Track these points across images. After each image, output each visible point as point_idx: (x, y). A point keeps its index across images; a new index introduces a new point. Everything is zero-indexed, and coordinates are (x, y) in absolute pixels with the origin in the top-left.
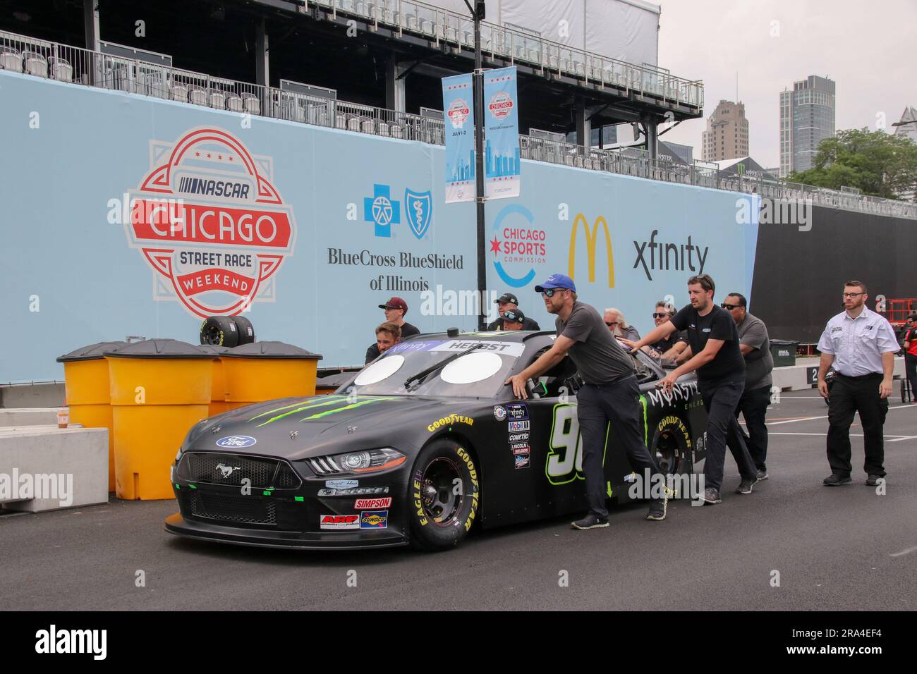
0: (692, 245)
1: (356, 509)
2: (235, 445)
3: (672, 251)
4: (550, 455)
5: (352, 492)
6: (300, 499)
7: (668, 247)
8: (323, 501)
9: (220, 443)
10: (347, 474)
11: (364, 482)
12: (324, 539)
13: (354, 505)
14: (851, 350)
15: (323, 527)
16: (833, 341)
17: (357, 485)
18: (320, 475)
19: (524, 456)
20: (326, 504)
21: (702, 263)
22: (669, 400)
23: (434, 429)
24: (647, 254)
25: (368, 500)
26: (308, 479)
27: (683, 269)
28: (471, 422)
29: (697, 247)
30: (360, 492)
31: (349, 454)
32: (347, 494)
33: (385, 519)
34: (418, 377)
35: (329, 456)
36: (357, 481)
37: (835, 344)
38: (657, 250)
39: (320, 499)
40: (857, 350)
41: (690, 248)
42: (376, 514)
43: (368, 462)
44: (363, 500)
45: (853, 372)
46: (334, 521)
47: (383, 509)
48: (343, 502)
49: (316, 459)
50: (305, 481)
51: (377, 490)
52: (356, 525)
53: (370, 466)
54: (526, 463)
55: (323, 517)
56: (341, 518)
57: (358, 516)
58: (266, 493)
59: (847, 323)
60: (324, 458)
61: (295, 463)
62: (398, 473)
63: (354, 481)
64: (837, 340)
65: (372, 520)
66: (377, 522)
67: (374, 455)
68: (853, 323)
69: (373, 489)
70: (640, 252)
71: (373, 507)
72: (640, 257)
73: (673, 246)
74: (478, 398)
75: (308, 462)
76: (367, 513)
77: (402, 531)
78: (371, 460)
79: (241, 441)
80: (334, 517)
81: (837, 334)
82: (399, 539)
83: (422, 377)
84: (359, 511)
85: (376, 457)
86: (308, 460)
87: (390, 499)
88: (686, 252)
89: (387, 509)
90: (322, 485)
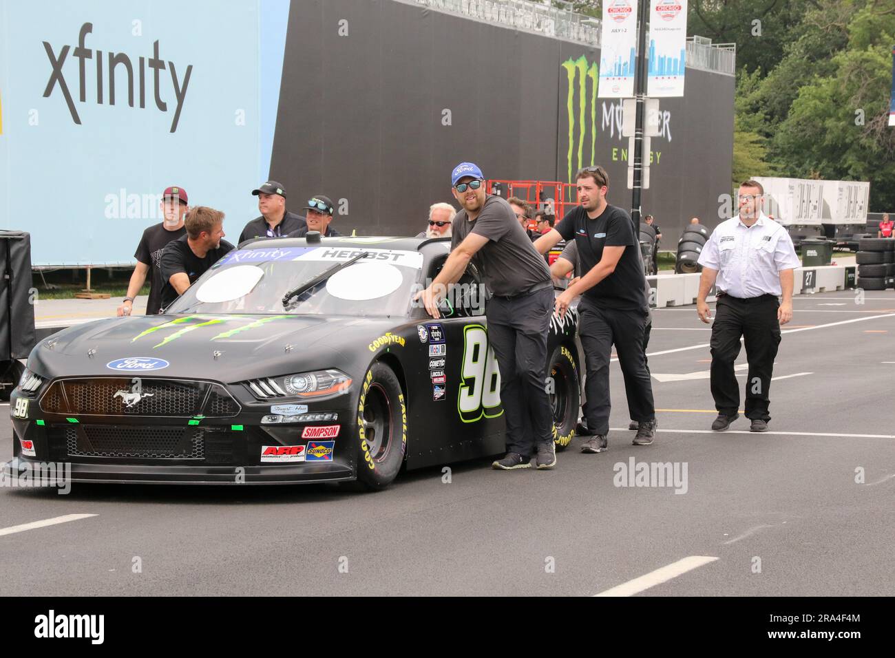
0: (160, 58)
1: (304, 439)
2: (140, 368)
3: (121, 68)
4: (462, 386)
5: (301, 419)
6: (240, 428)
7: (115, 60)
8: (267, 430)
9: (115, 365)
10: (294, 399)
11: (314, 407)
12: (263, 473)
13: (302, 433)
14: (744, 265)
15: (263, 460)
16: (721, 253)
17: (306, 411)
18: (261, 400)
19: (441, 386)
20: (270, 434)
21: (181, 96)
22: (562, 326)
23: (375, 349)
24: (70, 68)
25: (317, 428)
26: (248, 404)
27: (142, 105)
28: (402, 342)
29: (171, 65)
30: (309, 418)
31: (294, 376)
32: (295, 421)
33: (331, 450)
34: (298, 292)
35: (272, 378)
36: (306, 406)
37: (722, 259)
38: (91, 64)
39: (263, 428)
40: (752, 266)
41: (157, 64)
42: (323, 444)
43: (315, 385)
44: (311, 428)
45: (743, 292)
46: (277, 453)
47: (330, 439)
48: (290, 430)
49: (256, 381)
50: (244, 406)
51: (327, 417)
52: (301, 457)
53: (317, 389)
54: (442, 394)
55: (264, 448)
56: (286, 449)
57: (304, 446)
58: (192, 423)
59: (741, 231)
60: (265, 380)
61: (230, 386)
62: (346, 398)
63: (303, 406)
64: (727, 252)
65: (318, 451)
66: (322, 454)
67: (320, 377)
68: (748, 231)
69: (322, 416)
70: (57, 65)
71: (321, 436)
72: (57, 76)
73: (123, 58)
74: (389, 317)
75: (245, 385)
76: (312, 443)
77: (350, 464)
78: (318, 383)
79: (146, 363)
80: (278, 448)
81: (726, 245)
82: (347, 474)
83: (302, 293)
84: (305, 441)
85: (323, 379)
86: (247, 383)
87: (339, 427)
88: (149, 72)
89: (335, 439)
90: (267, 411)
